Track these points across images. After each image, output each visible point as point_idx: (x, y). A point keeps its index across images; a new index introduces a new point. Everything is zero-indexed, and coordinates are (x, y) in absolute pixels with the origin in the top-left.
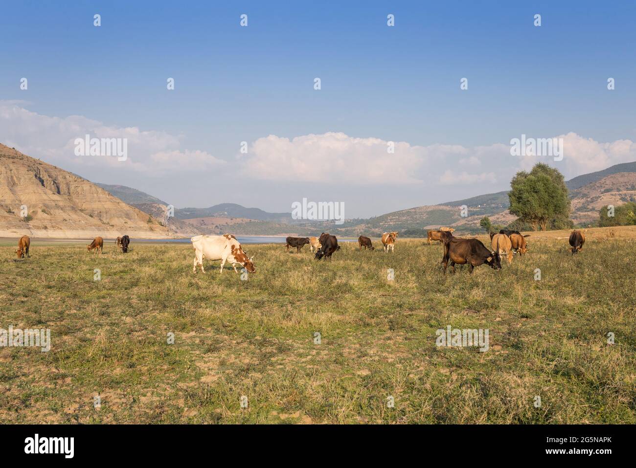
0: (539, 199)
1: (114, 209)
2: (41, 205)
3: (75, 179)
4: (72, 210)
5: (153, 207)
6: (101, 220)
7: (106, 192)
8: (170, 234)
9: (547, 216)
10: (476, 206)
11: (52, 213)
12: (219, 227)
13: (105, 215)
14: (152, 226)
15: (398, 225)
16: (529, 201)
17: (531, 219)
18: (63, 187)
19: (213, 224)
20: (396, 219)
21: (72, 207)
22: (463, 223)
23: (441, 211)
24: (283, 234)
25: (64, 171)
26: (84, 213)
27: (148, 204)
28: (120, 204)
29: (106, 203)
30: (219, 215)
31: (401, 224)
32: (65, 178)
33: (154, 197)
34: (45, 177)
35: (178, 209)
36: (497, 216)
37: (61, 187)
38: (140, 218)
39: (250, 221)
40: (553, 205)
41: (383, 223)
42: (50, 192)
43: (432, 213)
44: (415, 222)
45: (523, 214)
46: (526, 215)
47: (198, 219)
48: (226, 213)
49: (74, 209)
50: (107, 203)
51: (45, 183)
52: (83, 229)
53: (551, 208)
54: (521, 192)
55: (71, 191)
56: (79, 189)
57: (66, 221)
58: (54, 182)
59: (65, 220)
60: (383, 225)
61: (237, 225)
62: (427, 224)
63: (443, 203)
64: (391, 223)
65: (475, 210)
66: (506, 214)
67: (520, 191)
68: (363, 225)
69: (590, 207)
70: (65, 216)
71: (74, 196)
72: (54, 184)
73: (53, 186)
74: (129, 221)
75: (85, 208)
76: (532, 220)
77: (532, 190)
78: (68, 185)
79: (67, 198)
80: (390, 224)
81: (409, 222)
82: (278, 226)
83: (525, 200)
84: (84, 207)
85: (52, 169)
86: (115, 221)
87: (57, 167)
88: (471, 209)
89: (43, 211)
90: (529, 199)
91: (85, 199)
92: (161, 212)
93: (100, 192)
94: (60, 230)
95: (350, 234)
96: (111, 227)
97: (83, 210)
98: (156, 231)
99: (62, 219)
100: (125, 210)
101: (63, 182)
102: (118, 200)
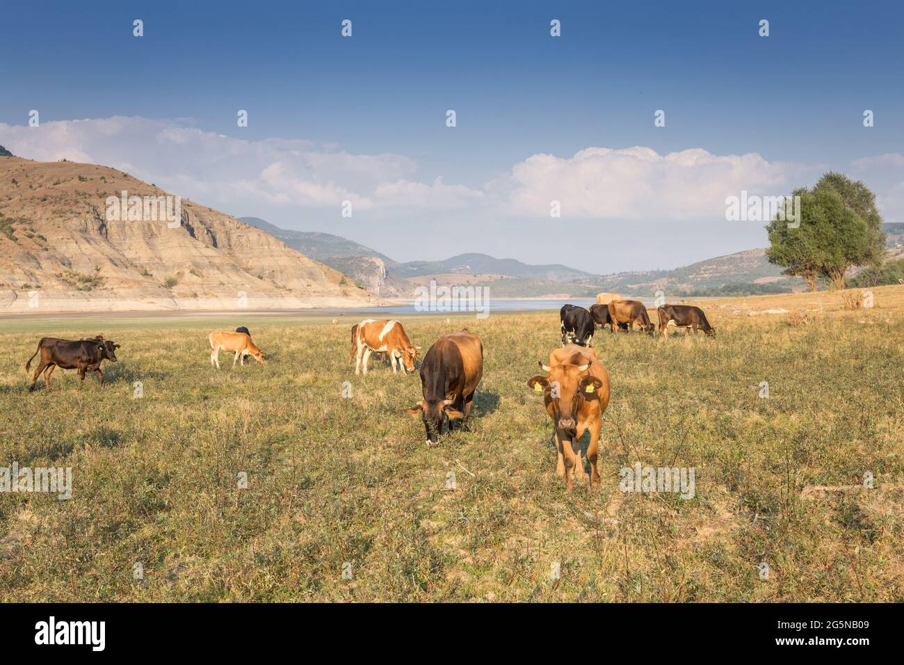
0: (818, 234)
1: (292, 267)
2: (189, 264)
3: (238, 226)
4: (233, 269)
5: (363, 261)
6: (274, 283)
7: (281, 243)
8: (372, 300)
11: (204, 274)
13: (279, 276)
14: (346, 289)
15: (715, 277)
18: (221, 238)
19: (448, 283)
20: (713, 268)
21: (233, 265)
24: (550, 295)
25: (223, 215)
26: (250, 274)
27: (356, 258)
28: (301, 259)
29: (280, 257)
30: (459, 270)
31: (720, 276)
32: (224, 225)
33: (367, 248)
34: (195, 224)
35: (401, 263)
37: (217, 237)
38: (329, 278)
39: (502, 277)
40: (842, 246)
41: (693, 276)
42: (201, 245)
44: (741, 273)
47: (428, 276)
48: (468, 267)
49: (235, 268)
50: (283, 257)
51: (196, 232)
52: (248, 296)
53: (840, 250)
55: (233, 243)
56: (243, 240)
57: (224, 285)
58: (209, 231)
59: (222, 284)
61: (481, 285)
64: (705, 275)
68: (664, 279)
70: (223, 278)
71: (237, 250)
72: (208, 233)
73: (206, 236)
74: (314, 282)
75: (251, 267)
78: (227, 233)
79: (226, 252)
80: (704, 277)
81: (732, 273)
82: (541, 284)
84: (250, 264)
85: (205, 212)
86: (294, 284)
87: (213, 209)
89: (191, 272)
91: (251, 253)
92: (375, 269)
93: (272, 242)
94: (216, 298)
95: (644, 294)
96: (287, 292)
97: (249, 269)
98: (351, 295)
99: (218, 283)
100: (307, 267)
101: (220, 230)
102: (298, 254)
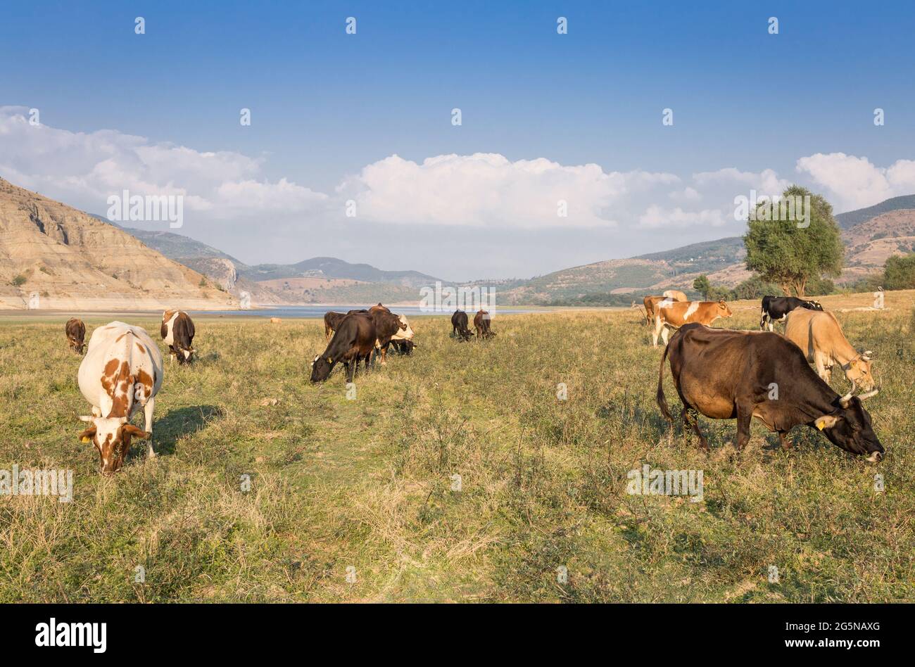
0: (795, 243)
1: (149, 266)
2: (39, 261)
3: (91, 222)
4: (87, 267)
5: (212, 263)
6: (130, 283)
7: (138, 241)
8: (234, 302)
9: (808, 272)
10: (687, 259)
11: (55, 272)
12: (311, 293)
13: (136, 276)
14: (206, 291)
15: (573, 287)
16: (778, 247)
17: (780, 277)
18: (73, 234)
19: (301, 288)
20: (570, 279)
21: (87, 264)
22: (668, 285)
23: (635, 266)
24: (405, 302)
25: (75, 210)
26: (105, 273)
27: (205, 260)
28: (159, 259)
29: (137, 256)
30: (311, 275)
31: (577, 286)
32: (76, 220)
33: (215, 249)
34: (46, 219)
35: (251, 265)
36: (717, 274)
37: (69, 233)
38: (188, 280)
39: (356, 283)
40: (816, 254)
41: (550, 286)
42: (53, 242)
43: (622, 270)
44: (598, 283)
45: (768, 268)
46: (772, 271)
47: (280, 280)
48: (320, 271)
49: (89, 266)
50: (140, 256)
51: (45, 228)
52: (102, 296)
53: (815, 259)
54: (765, 232)
55: (85, 240)
56: (97, 237)
57: (77, 284)
58: (60, 227)
59: (75, 283)
60: (552, 287)
61: (336, 289)
62: (616, 286)
63: (638, 255)
64: (562, 285)
65: (685, 265)
66: (731, 271)
67: (763, 231)
68: (521, 288)
69: (854, 260)
70: (76, 277)
71: (89, 247)
72: (59, 229)
73: (57, 232)
74: (172, 283)
75: (106, 265)
76: (784, 278)
77: (783, 229)
78: (80, 230)
79: (78, 249)
80: (561, 287)
81: (589, 283)
82: (397, 290)
83: (772, 246)
84: (104, 263)
85: (55, 206)
86: (151, 284)
87: (64, 204)
88: (680, 264)
89: (41, 270)
90: (779, 244)
91: (105, 251)
92: (224, 271)
93: (128, 241)
94: (68, 298)
95: (501, 303)
96: (144, 293)
97: (103, 268)
98: (212, 298)
99: (71, 282)
100: (165, 268)
101: (72, 226)
102: (156, 254)
